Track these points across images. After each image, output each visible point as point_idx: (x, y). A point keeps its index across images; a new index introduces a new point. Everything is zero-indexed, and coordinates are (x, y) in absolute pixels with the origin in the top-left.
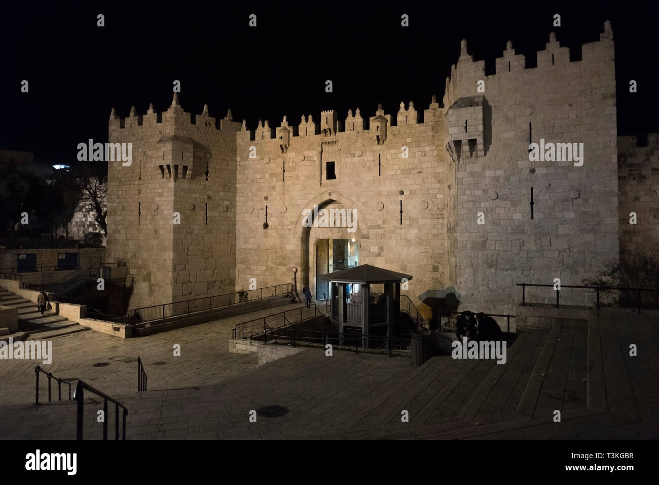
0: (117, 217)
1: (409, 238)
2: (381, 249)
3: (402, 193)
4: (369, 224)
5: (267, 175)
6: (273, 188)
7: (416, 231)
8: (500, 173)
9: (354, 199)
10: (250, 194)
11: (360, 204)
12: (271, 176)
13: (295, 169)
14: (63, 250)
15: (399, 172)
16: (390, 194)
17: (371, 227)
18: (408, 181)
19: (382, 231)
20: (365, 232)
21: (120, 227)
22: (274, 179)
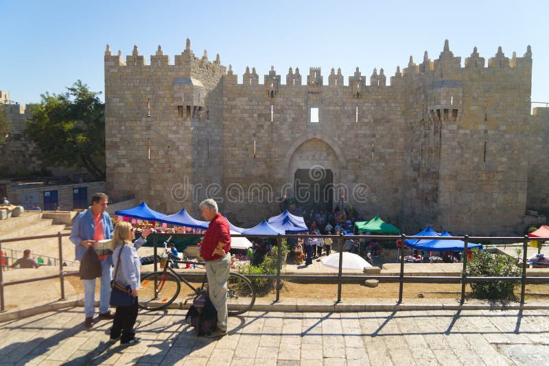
0: (119, 151)
1: (378, 168)
2: (357, 177)
3: (374, 136)
4: (348, 158)
5: (255, 115)
6: (262, 126)
7: (383, 164)
8: (468, 132)
9: (336, 139)
10: (238, 131)
11: (340, 143)
12: (260, 116)
13: (283, 111)
14: (76, 185)
15: (372, 121)
16: (365, 136)
17: (349, 161)
18: (379, 128)
19: (358, 164)
20: (344, 165)
21: (124, 161)
22: (263, 119)
